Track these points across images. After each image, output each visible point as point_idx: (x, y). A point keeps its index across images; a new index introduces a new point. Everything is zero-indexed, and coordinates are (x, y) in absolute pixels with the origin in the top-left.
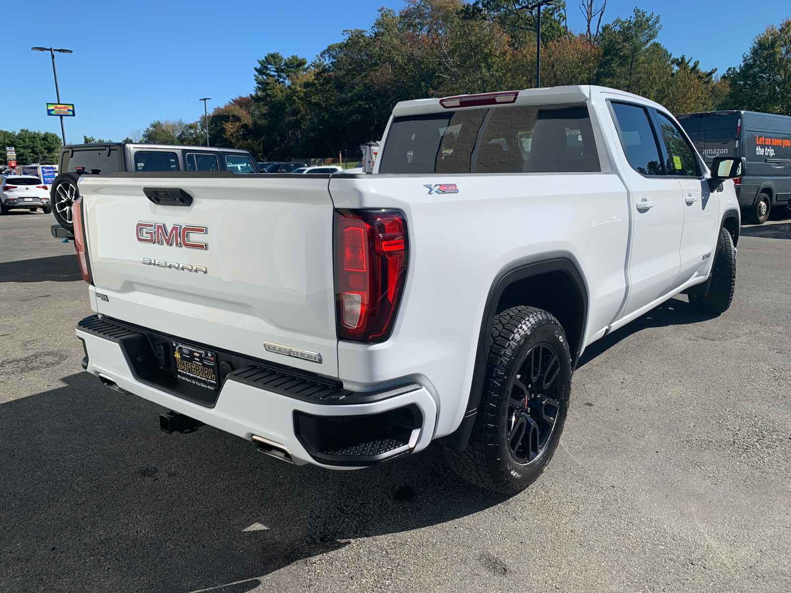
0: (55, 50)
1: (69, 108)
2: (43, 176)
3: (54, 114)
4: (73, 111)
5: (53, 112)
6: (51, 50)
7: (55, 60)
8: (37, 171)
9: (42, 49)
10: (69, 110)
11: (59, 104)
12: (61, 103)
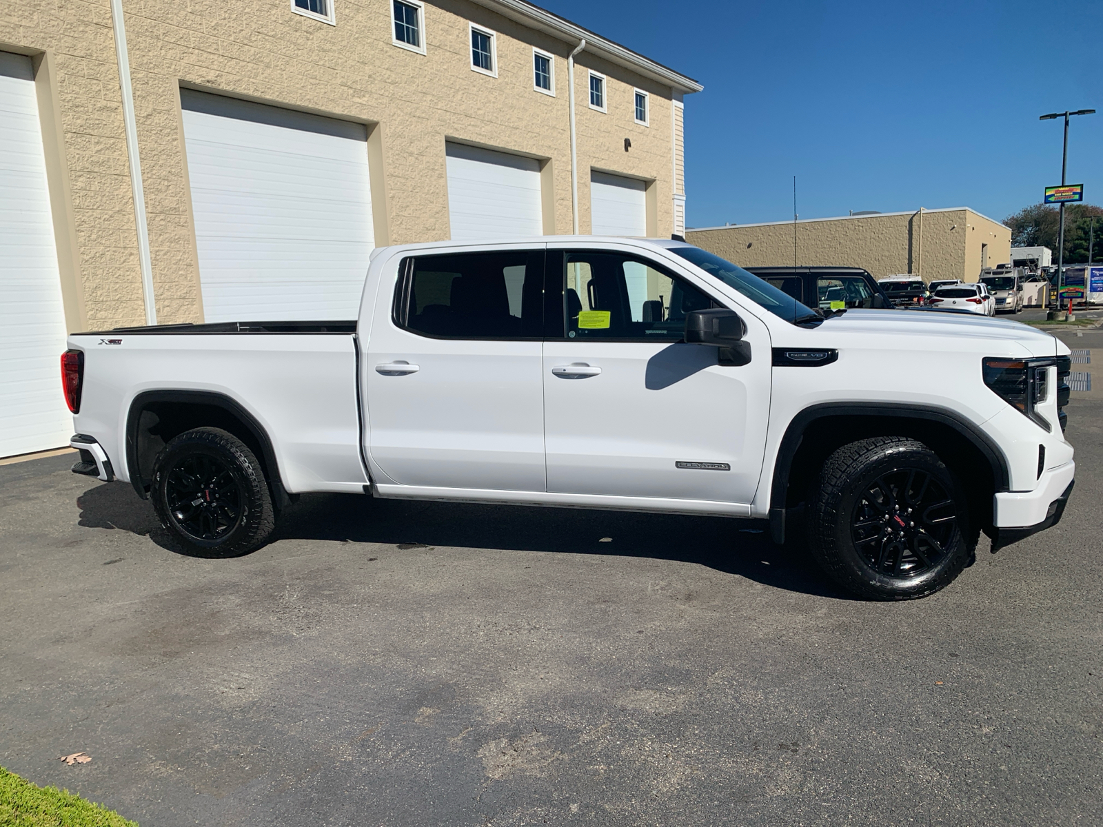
0: (1070, 114)
1: (1075, 191)
2: (1091, 281)
3: (1053, 200)
4: (1081, 194)
5: (1051, 199)
6: (1065, 114)
7: (1069, 128)
8: (1084, 274)
9: (1054, 116)
10: (1074, 193)
11: (1063, 186)
12: (1066, 184)
